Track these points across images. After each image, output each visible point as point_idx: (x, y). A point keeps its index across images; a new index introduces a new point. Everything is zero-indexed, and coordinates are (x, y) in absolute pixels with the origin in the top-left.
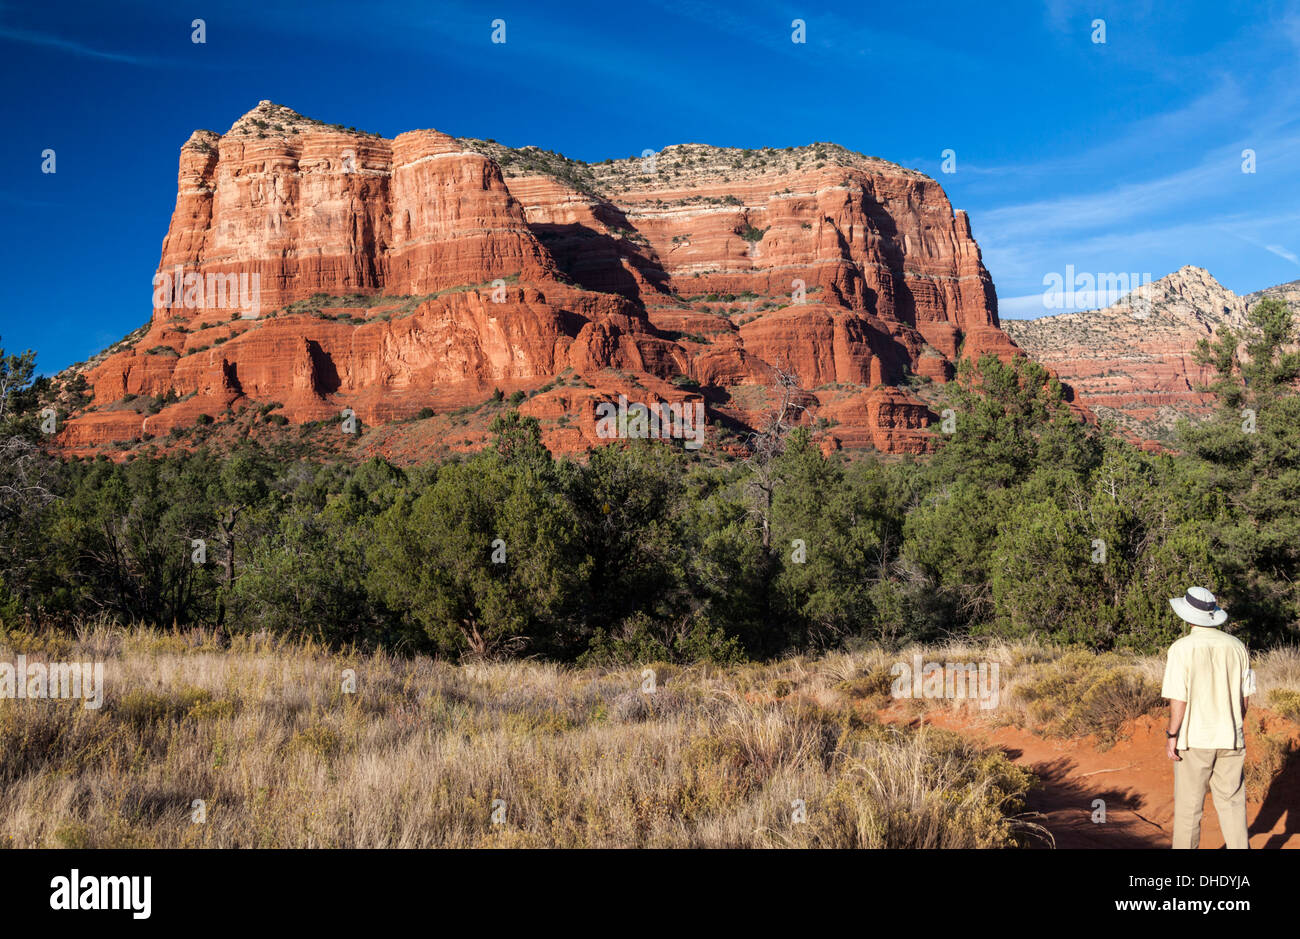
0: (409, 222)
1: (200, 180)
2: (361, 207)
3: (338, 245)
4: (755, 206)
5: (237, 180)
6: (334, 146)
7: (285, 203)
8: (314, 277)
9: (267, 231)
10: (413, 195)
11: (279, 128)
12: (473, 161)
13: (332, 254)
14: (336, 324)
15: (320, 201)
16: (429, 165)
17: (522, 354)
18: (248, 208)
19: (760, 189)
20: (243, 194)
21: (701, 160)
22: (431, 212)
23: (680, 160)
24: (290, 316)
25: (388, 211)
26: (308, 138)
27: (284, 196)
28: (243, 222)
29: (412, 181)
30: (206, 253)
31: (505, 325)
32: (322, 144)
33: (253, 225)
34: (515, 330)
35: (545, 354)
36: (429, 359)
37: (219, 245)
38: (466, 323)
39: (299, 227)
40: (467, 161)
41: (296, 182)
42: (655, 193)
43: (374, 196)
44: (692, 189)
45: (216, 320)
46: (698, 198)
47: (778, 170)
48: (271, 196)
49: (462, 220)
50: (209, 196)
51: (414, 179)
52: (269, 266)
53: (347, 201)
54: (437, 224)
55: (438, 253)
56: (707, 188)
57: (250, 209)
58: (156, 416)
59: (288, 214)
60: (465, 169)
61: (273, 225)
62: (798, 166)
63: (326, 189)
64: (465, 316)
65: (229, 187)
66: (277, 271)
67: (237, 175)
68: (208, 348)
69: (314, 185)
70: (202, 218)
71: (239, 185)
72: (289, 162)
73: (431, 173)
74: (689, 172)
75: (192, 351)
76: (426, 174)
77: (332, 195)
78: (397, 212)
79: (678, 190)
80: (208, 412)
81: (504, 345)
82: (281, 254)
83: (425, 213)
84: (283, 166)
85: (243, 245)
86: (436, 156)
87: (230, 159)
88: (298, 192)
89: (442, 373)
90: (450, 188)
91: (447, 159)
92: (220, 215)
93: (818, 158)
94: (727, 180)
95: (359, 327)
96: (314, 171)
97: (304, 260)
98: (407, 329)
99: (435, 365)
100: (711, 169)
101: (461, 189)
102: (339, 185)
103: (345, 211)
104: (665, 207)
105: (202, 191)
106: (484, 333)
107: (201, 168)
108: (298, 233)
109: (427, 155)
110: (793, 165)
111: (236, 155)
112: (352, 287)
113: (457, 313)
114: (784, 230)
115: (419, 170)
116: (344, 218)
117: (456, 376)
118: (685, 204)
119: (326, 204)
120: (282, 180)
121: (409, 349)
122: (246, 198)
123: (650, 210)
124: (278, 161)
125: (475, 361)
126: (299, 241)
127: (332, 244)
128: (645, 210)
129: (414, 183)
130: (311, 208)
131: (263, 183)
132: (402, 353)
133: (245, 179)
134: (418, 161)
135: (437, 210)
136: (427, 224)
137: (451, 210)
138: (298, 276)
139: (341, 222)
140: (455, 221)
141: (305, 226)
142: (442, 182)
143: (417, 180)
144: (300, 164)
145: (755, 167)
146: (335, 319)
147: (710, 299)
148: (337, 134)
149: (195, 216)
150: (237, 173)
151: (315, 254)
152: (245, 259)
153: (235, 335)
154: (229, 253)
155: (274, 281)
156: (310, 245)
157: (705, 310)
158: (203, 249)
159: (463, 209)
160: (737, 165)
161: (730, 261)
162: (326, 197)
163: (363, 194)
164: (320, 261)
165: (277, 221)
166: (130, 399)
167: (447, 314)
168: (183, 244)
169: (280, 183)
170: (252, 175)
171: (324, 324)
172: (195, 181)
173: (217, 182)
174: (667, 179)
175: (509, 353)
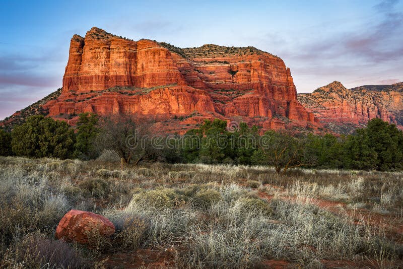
0: (143, 66)
1: (78, 50)
2: (128, 61)
3: (122, 72)
4: (233, 64)
5: (91, 51)
6: (121, 43)
7: (106, 59)
8: (115, 81)
9: (101, 67)
10: (144, 59)
11: (103, 36)
13: (120, 74)
14: (124, 95)
16: (150, 50)
17: (182, 106)
19: (234, 60)
20: (93, 55)
21: (216, 50)
22: (151, 64)
23: (209, 49)
24: (110, 92)
25: (136, 62)
26: (113, 40)
27: (106, 57)
28: (93, 64)
31: (177, 98)
32: (117, 42)
33: (96, 65)
34: (180, 99)
35: (188, 106)
36: (154, 106)
37: (85, 70)
38: (165, 97)
39: (110, 66)
40: (162, 50)
41: (109, 53)
42: (203, 59)
43: (132, 58)
44: (214, 58)
45: (86, 92)
46: (216, 61)
47: (238, 54)
48: (102, 56)
49: (160, 67)
50: (80, 55)
52: (101, 77)
53: (124, 59)
54: (153, 68)
55: (153, 76)
56: (218, 58)
57: (95, 59)
58: (71, 120)
59: (107, 62)
60: (161, 52)
62: (245, 53)
64: (164, 95)
65: (88, 53)
66: (103, 78)
68: (84, 100)
69: (115, 54)
70: (79, 62)
71: (92, 53)
72: (107, 47)
73: (151, 53)
74: (212, 53)
75: (79, 101)
76: (149, 53)
77: (120, 57)
78: (139, 63)
79: (210, 58)
81: (177, 103)
82: (105, 74)
83: (149, 64)
84: (105, 48)
85: (93, 70)
86: (153, 48)
87: (89, 45)
88: (109, 56)
89: (157, 111)
90: (157, 57)
91: (156, 49)
92: (85, 61)
93: (251, 52)
94: (224, 56)
95: (131, 96)
96: (115, 50)
97: (112, 76)
98: (147, 98)
99: (156, 108)
100: (218, 52)
101: (160, 58)
102: (122, 54)
103: (124, 62)
104: (207, 63)
105: (78, 54)
106: (170, 100)
107: (78, 46)
108: (109, 68)
109: (149, 48)
111: (91, 44)
112: (126, 84)
113: (162, 94)
114: (243, 72)
115: (147, 51)
117: (162, 112)
118: (213, 63)
121: (148, 103)
122: (94, 57)
123: (202, 64)
124: (104, 46)
125: (168, 107)
126: (110, 70)
127: (120, 71)
129: (145, 55)
130: (114, 61)
131: (100, 53)
132: (146, 104)
133: (94, 51)
134: (146, 49)
135: (153, 64)
136: (149, 67)
137: (157, 64)
138: (110, 80)
139: (123, 65)
140: (158, 67)
141: (112, 66)
142: (154, 55)
144: (111, 47)
145: (231, 53)
146: (124, 93)
147: (222, 91)
148: (121, 40)
149: (77, 61)
150: (91, 49)
151: (116, 74)
152: (93, 75)
153: (93, 97)
154: (88, 73)
155: (103, 81)
156: (113, 71)
157: (221, 93)
158: (79, 71)
159: (160, 63)
160: (226, 52)
161: (227, 80)
162: (118, 58)
163: (129, 57)
164: (117, 76)
165: (103, 64)
166: (62, 114)
167: (159, 94)
168: (73, 69)
169: (104, 53)
170: (96, 50)
171: (121, 95)
172: (76, 50)
173: (83, 51)
174: (206, 55)
175: (178, 106)
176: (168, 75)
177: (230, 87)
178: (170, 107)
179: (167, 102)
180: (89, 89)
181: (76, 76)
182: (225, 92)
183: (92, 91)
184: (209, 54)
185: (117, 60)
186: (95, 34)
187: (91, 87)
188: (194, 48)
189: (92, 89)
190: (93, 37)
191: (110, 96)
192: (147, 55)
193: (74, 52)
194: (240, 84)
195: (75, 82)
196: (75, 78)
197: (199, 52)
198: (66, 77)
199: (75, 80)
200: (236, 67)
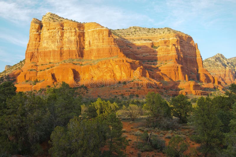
0: (90, 43)
2: (78, 39)
3: (74, 48)
4: (154, 41)
6: (72, 25)
7: (60, 37)
8: (68, 54)
9: (56, 43)
10: (91, 37)
11: (57, 20)
12: (106, 30)
13: (72, 49)
14: (77, 65)
15: (69, 37)
16: (96, 31)
17: (124, 73)
18: (51, 38)
19: (155, 38)
21: (140, 30)
22: (96, 41)
23: (135, 30)
24: (65, 63)
25: (84, 40)
26: (66, 22)
27: (60, 35)
28: (50, 41)
30: (40, 47)
31: (120, 67)
32: (69, 24)
33: (53, 42)
34: (122, 68)
35: (129, 74)
36: (102, 74)
37: (44, 46)
38: (110, 66)
41: (63, 32)
42: (131, 37)
43: (81, 37)
44: (140, 37)
45: (45, 63)
46: (142, 39)
47: (158, 33)
48: (57, 35)
49: (104, 43)
50: (40, 34)
52: (58, 52)
53: (75, 37)
54: (98, 44)
55: (98, 50)
56: (143, 37)
58: (35, 85)
59: (61, 40)
60: (104, 32)
61: (58, 42)
62: (163, 33)
63: (70, 35)
64: (110, 65)
65: (46, 32)
66: (59, 53)
67: (48, 30)
68: (45, 70)
69: (67, 33)
70: (38, 39)
72: (62, 28)
73: (97, 32)
74: (138, 33)
75: (41, 70)
76: (95, 32)
77: (72, 36)
79: (136, 37)
80: (49, 85)
81: (119, 71)
82: (60, 49)
83: (95, 41)
84: (60, 29)
85: (50, 46)
86: (98, 29)
88: (63, 35)
89: (105, 77)
90: (101, 36)
91: (100, 29)
92: (44, 39)
93: (168, 31)
94: (147, 35)
95: (82, 66)
96: (67, 30)
97: (66, 50)
98: (96, 67)
99: (103, 75)
100: (142, 32)
101: (104, 36)
102: (73, 34)
103: (75, 40)
104: (135, 41)
105: (38, 33)
106: (114, 68)
107: (37, 27)
108: (64, 44)
109: (95, 28)
111: (48, 25)
112: (77, 57)
113: (108, 64)
114: (163, 47)
115: (94, 31)
116: (75, 41)
117: (108, 78)
118: (139, 40)
119: (70, 38)
120: (60, 32)
121: (97, 71)
122: (51, 35)
124: (59, 27)
125: (113, 75)
126: (64, 46)
127: (72, 47)
130: (67, 39)
131: (55, 32)
132: (95, 72)
133: (50, 31)
134: (93, 29)
135: (98, 41)
136: (95, 44)
137: (101, 41)
138: (64, 54)
140: (102, 44)
141: (65, 42)
142: (99, 35)
143: (92, 34)
144: (64, 28)
145: (152, 32)
146: (76, 64)
147: (148, 61)
149: (36, 39)
151: (69, 49)
152: (51, 50)
153: (51, 67)
154: (46, 48)
155: (59, 55)
156: (67, 47)
157: (148, 63)
158: (38, 47)
159: (104, 41)
160: (148, 32)
161: (151, 53)
162: (70, 36)
163: (79, 36)
164: (69, 51)
165: (59, 41)
166: (27, 81)
167: (106, 64)
168: (34, 45)
170: (53, 30)
171: (74, 65)
172: (36, 30)
173: (42, 31)
174: (133, 34)
175: (121, 73)
176: (111, 49)
177: (154, 59)
179: (112, 71)
180: (48, 61)
181: (36, 51)
182: (151, 63)
183: (50, 63)
184: (135, 33)
186: (51, 18)
187: (49, 59)
188: (123, 29)
189: (50, 61)
190: (49, 20)
191: (66, 66)
192: (93, 34)
193: (34, 32)
194: (161, 56)
195: (36, 56)
196: (36, 53)
197: (128, 33)
198: (28, 52)
199: (36, 54)
200: (157, 43)
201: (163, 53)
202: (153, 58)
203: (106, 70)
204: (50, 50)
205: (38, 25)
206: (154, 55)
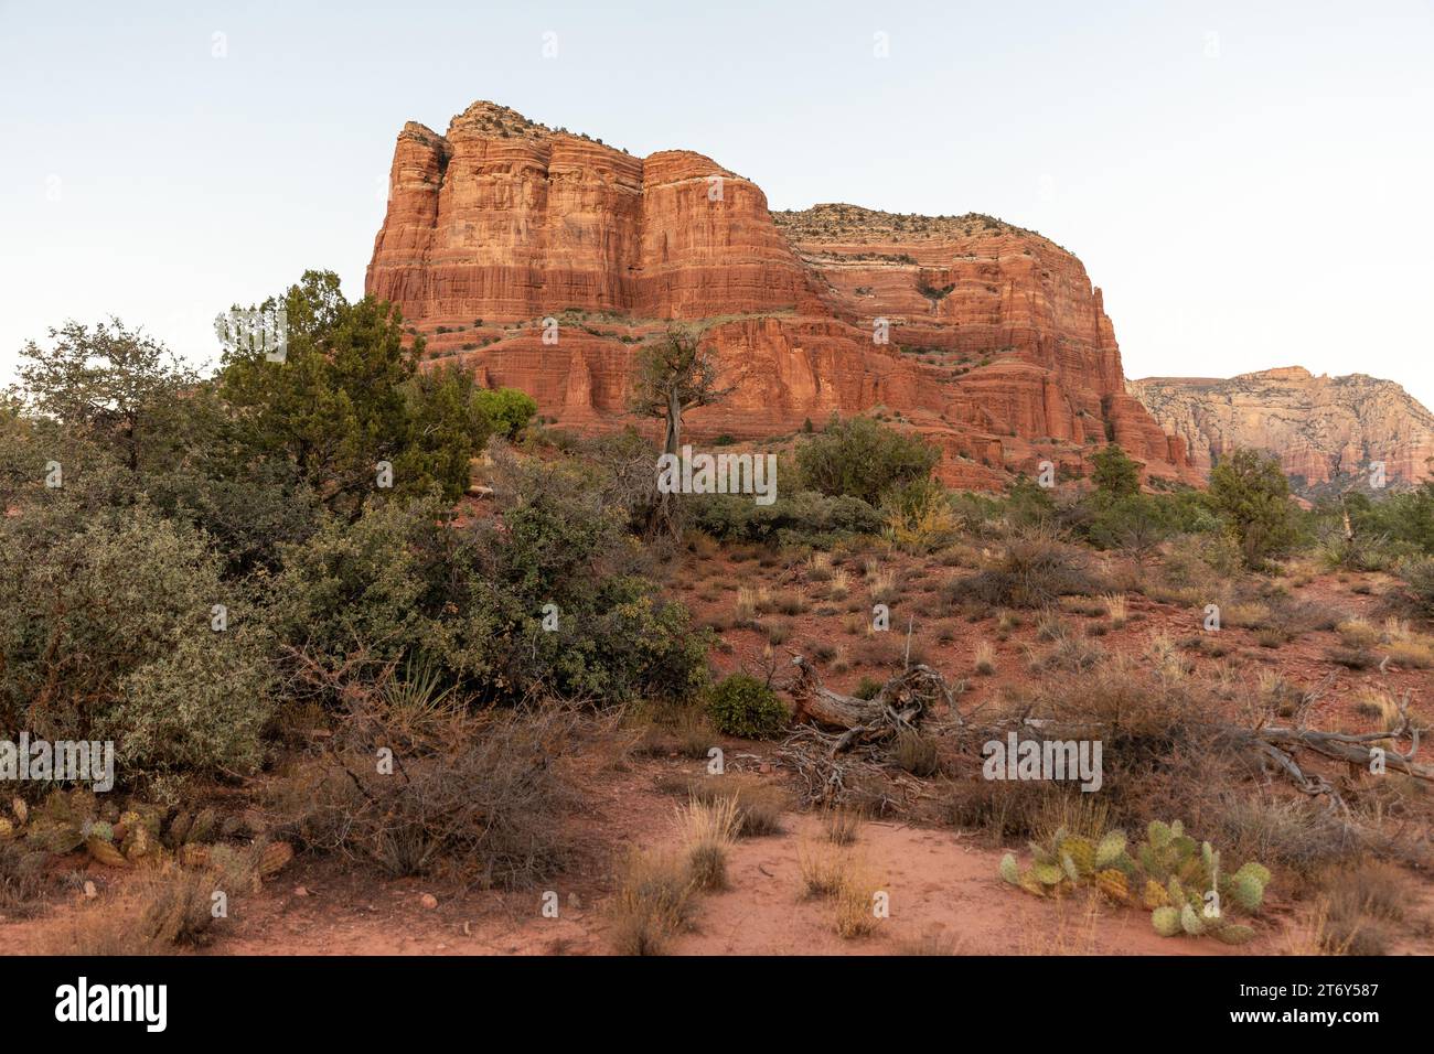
0: (666, 243)
1: (424, 174)
2: (613, 223)
3: (590, 260)
4: (928, 266)
5: (478, 178)
6: (588, 155)
8: (565, 290)
9: (513, 236)
10: (673, 217)
11: (518, 130)
13: (583, 268)
14: (605, 340)
15: (571, 211)
17: (829, 388)
18: (490, 209)
19: (930, 252)
20: (485, 194)
21: (860, 220)
22: (699, 236)
23: (838, 217)
25: (638, 231)
26: (558, 145)
27: (532, 202)
28: (484, 224)
29: (671, 202)
30: (436, 252)
31: (813, 357)
32: (575, 151)
33: (497, 229)
34: (823, 362)
37: (452, 246)
38: (763, 352)
39: (547, 237)
41: (544, 188)
42: (827, 245)
43: (625, 214)
44: (864, 245)
45: (457, 325)
46: (872, 255)
47: (942, 234)
48: (517, 200)
49: (734, 247)
50: (434, 194)
51: (675, 200)
52: (516, 274)
53: (600, 215)
54: (705, 249)
55: (706, 280)
56: (878, 245)
57: (493, 207)
59: (535, 221)
60: (737, 195)
61: (519, 232)
62: (968, 233)
63: (578, 200)
64: (763, 345)
65: (467, 184)
66: (523, 279)
67: (477, 173)
68: (455, 353)
69: (564, 194)
70: (428, 215)
71: (481, 184)
72: (539, 166)
73: (700, 195)
74: (854, 229)
75: (436, 356)
76: (693, 195)
77: (584, 206)
78: (648, 233)
79: (849, 245)
81: (808, 377)
82: (527, 262)
83: (691, 236)
84: (532, 170)
85: (484, 248)
86: (707, 179)
87: (470, 156)
88: (546, 200)
92: (454, 214)
94: (895, 240)
95: (631, 346)
96: (566, 179)
97: (553, 272)
100: (873, 228)
101: (732, 215)
102: (591, 197)
103: (598, 226)
104: (843, 260)
105: (427, 186)
106: (785, 363)
107: (425, 161)
108: (544, 242)
109: (695, 176)
110: (962, 232)
111: (476, 151)
112: (604, 305)
113: (754, 340)
114: (971, 290)
115: (685, 190)
116: (598, 231)
117: (755, 405)
118: (862, 259)
120: (530, 184)
122: (488, 198)
123: (829, 261)
124: (526, 164)
125: (776, 390)
126: (547, 251)
127: (583, 258)
128: (824, 261)
129: (675, 204)
130: (560, 218)
131: (510, 186)
133: (488, 178)
134: (681, 182)
135: (705, 234)
136: (692, 247)
137: (721, 236)
138: (545, 288)
139: (593, 236)
140: (725, 248)
141: (553, 235)
143: (679, 202)
144: (550, 170)
145: (916, 230)
146: (601, 335)
148: (588, 144)
149: (420, 211)
150: (478, 172)
151: (565, 267)
152: (487, 264)
153: (486, 343)
154: (464, 256)
155: (521, 290)
156: (558, 256)
158: (428, 248)
159: (734, 236)
160: (899, 228)
161: (916, 317)
162: (575, 207)
163: (616, 210)
164: (571, 274)
165: (522, 227)
167: (743, 340)
168: (406, 240)
169: (528, 188)
170: (498, 175)
171: (594, 340)
172: (420, 174)
173: (445, 178)
174: (835, 234)
175: (814, 386)
176: (762, 277)
177: (929, 339)
178: (785, 390)
179: (771, 371)
180: (468, 315)
181: (418, 266)
183: (479, 323)
184: (843, 231)
185: (574, 215)
186: (489, 120)
187: (476, 307)
188: (789, 212)
189: (478, 317)
190: (484, 128)
192: (683, 203)
193: (410, 180)
194: (962, 330)
195: (414, 289)
196: (415, 276)
197: (809, 226)
198: (378, 269)
199: (415, 280)
200: (940, 275)
201: (969, 316)
202: (926, 334)
203: (744, 369)
204: (481, 264)
205: (431, 149)
206: (930, 324)
